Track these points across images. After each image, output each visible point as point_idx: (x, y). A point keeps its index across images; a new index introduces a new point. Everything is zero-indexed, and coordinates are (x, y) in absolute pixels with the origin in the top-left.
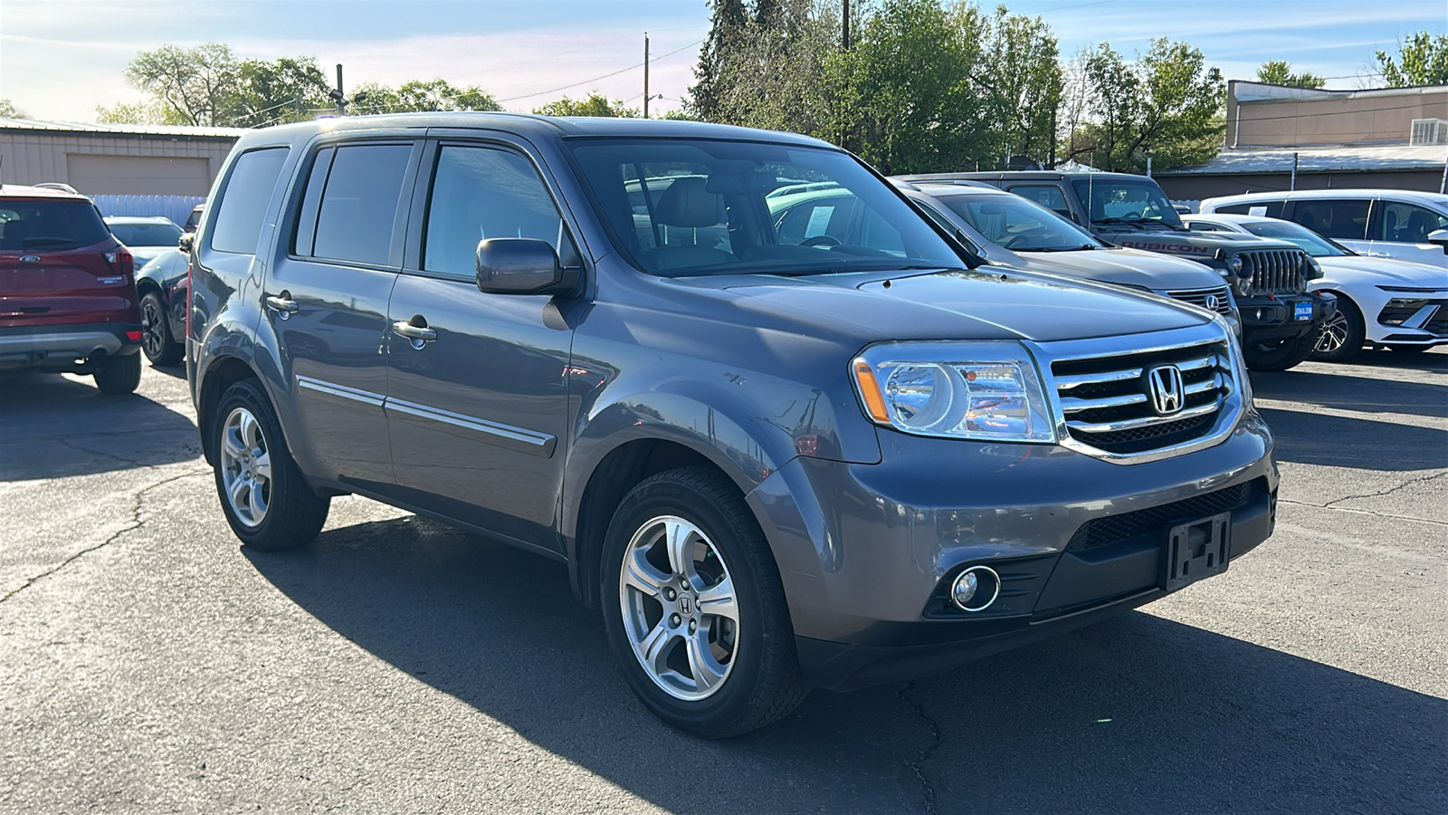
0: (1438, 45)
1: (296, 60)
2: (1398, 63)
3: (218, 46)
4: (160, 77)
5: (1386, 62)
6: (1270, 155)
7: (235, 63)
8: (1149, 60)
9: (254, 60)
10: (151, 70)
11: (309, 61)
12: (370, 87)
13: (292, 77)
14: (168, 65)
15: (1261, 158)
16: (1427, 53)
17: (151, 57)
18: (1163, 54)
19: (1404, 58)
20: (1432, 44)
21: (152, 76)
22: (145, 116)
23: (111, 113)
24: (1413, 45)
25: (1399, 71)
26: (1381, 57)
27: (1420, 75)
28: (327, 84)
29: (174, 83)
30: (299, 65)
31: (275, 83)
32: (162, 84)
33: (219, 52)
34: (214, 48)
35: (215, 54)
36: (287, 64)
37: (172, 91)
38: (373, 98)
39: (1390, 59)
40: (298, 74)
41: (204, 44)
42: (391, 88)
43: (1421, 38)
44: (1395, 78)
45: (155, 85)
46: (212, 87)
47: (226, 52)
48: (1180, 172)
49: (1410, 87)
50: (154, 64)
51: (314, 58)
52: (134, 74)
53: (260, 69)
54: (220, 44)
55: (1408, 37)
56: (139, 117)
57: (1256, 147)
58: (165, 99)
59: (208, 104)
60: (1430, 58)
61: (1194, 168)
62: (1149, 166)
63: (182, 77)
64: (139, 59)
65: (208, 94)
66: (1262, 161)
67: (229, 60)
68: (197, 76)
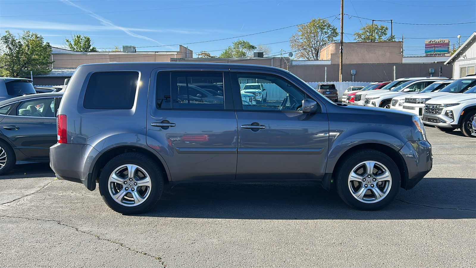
0: (84, 38)
2: (73, 43)
5: (69, 42)
6: (68, 71)
8: (24, 38)
15: (66, 72)
16: (81, 41)
18: (29, 36)
19: (74, 42)
20: (82, 38)
24: (76, 38)
25: (73, 46)
26: (67, 41)
27: (80, 47)
39: (70, 42)
43: (79, 36)
44: (72, 48)
48: (41, 76)
49: (77, 51)
55: (75, 36)
57: (59, 68)
60: (82, 42)
61: (46, 75)
62: (31, 74)
66: (67, 73)
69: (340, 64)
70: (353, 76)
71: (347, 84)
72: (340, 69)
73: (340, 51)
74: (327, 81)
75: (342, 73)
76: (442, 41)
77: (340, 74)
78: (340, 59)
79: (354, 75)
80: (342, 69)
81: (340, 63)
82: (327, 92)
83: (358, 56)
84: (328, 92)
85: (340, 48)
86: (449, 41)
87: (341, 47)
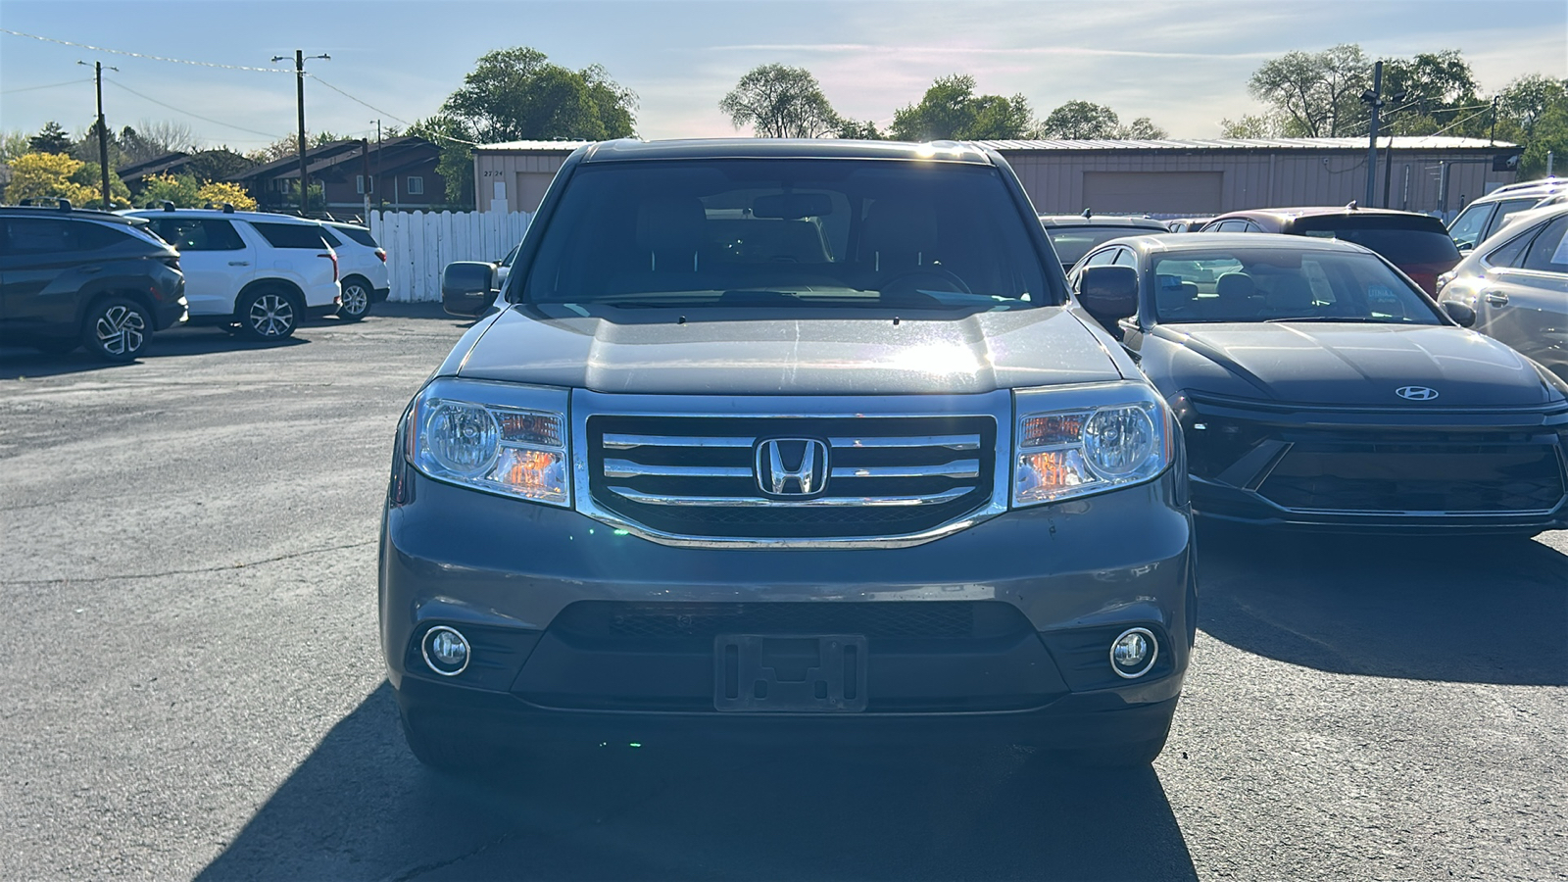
1: (1436, 55)
3: (1349, 47)
4: (1283, 86)
7: (1365, 64)
9: (1388, 59)
10: (1272, 78)
11: (1453, 55)
12: (1530, 79)
13: (1429, 74)
14: (1293, 72)
17: (1276, 64)
21: (1275, 85)
22: (1269, 127)
23: (1236, 125)
28: (1471, 80)
29: (1297, 90)
30: (1439, 60)
31: (1410, 83)
32: (1283, 92)
33: (1348, 54)
34: (1344, 50)
35: (1345, 56)
36: (1425, 61)
37: (1293, 100)
38: (1532, 92)
40: (1438, 70)
41: (1334, 46)
42: (1556, 78)
45: (1276, 94)
46: (1337, 92)
47: (1357, 52)
50: (1279, 72)
51: (1459, 51)
52: (1257, 84)
53: (1393, 68)
54: (1351, 45)
56: (1263, 128)
58: (1285, 108)
59: (1330, 111)
63: (1305, 83)
64: (1263, 68)
65: (1332, 100)
67: (1359, 61)
68: (1323, 81)
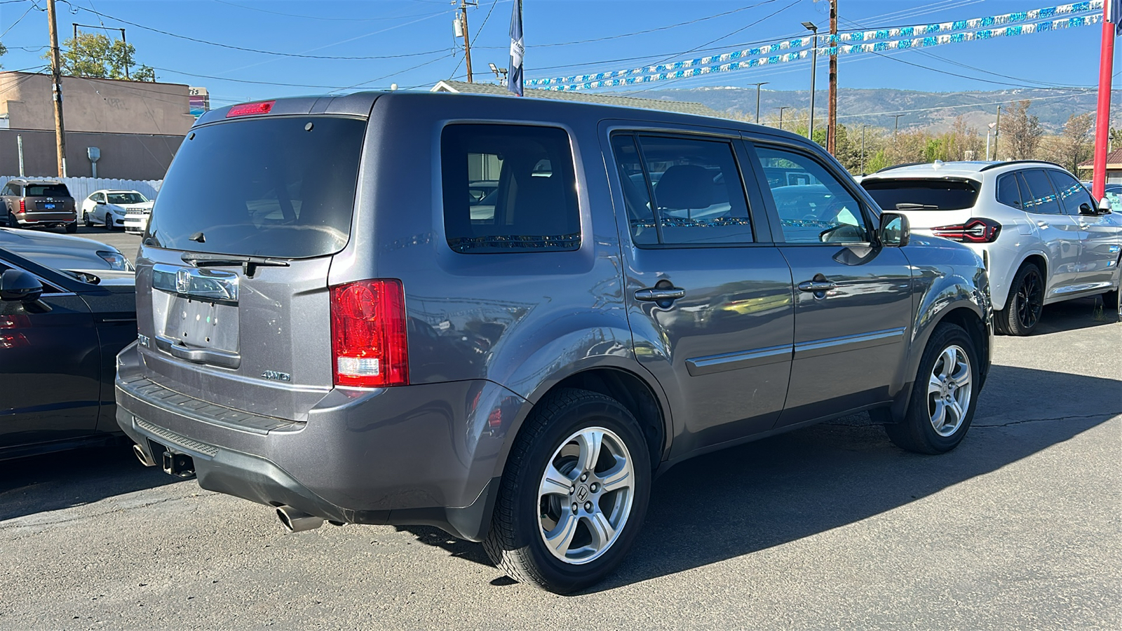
69: (58, 131)
70: (94, 165)
71: (84, 183)
72: (59, 143)
73: (55, 95)
74: (26, 175)
75: (64, 155)
76: (193, 92)
77: (59, 157)
78: (57, 118)
79: (96, 162)
80: (63, 144)
81: (57, 127)
82: (47, 203)
83: (85, 113)
84: (50, 203)
85: (55, 89)
86: (208, 93)
87: (57, 86)
